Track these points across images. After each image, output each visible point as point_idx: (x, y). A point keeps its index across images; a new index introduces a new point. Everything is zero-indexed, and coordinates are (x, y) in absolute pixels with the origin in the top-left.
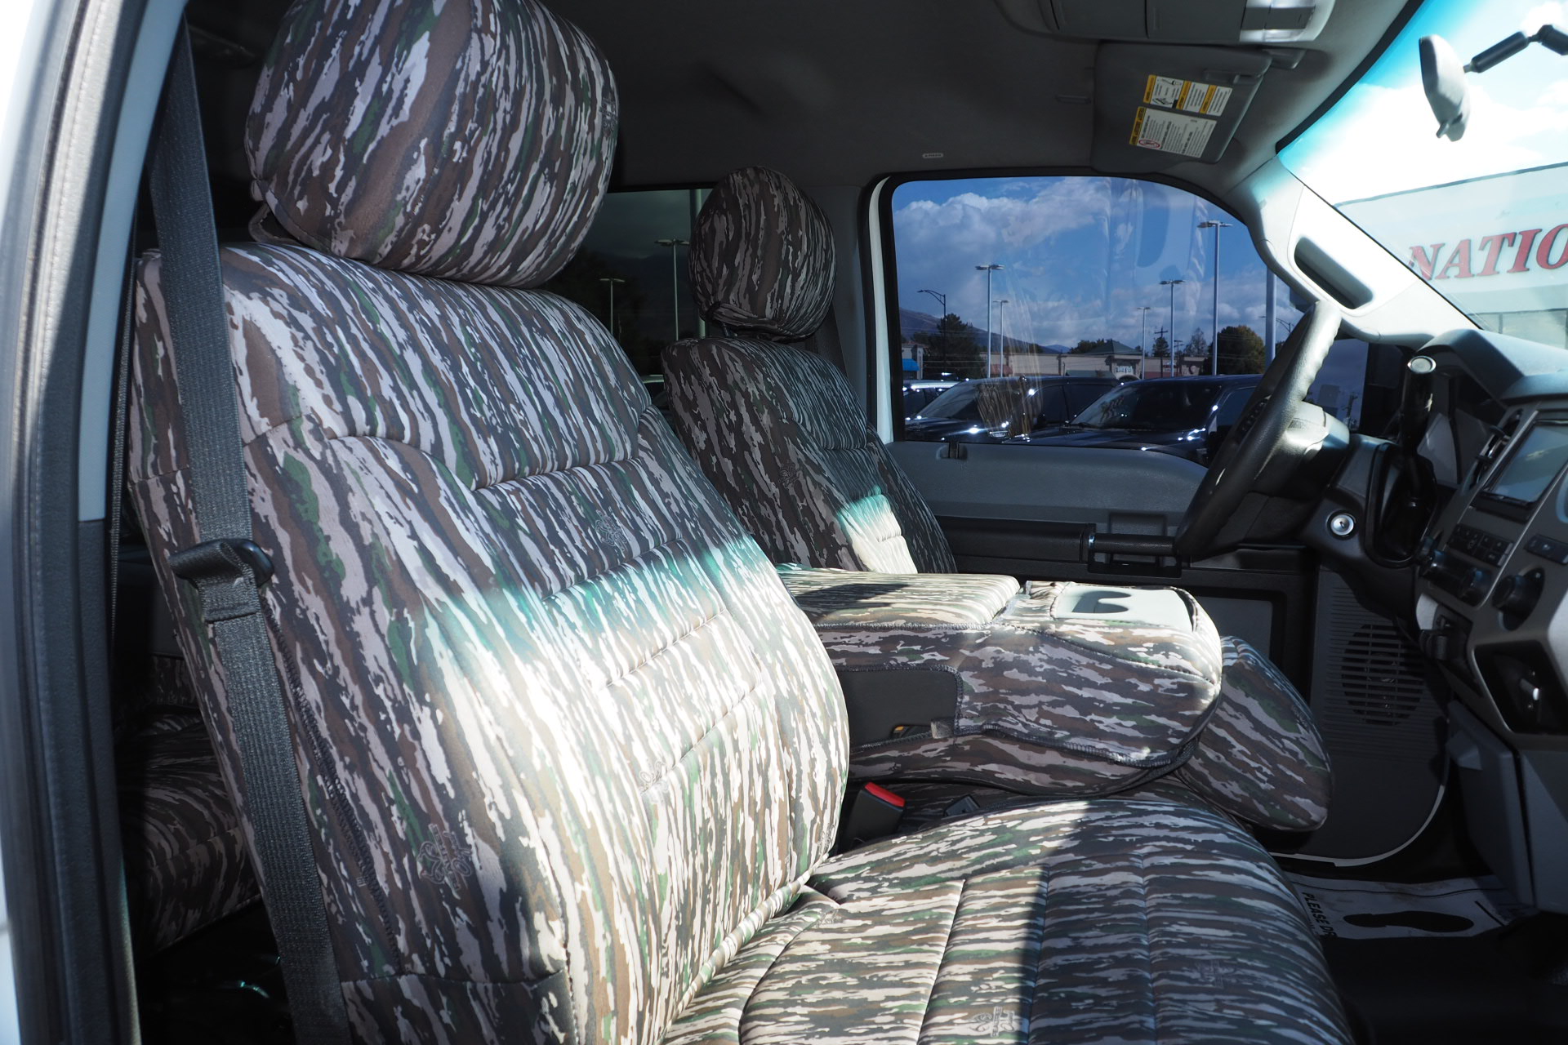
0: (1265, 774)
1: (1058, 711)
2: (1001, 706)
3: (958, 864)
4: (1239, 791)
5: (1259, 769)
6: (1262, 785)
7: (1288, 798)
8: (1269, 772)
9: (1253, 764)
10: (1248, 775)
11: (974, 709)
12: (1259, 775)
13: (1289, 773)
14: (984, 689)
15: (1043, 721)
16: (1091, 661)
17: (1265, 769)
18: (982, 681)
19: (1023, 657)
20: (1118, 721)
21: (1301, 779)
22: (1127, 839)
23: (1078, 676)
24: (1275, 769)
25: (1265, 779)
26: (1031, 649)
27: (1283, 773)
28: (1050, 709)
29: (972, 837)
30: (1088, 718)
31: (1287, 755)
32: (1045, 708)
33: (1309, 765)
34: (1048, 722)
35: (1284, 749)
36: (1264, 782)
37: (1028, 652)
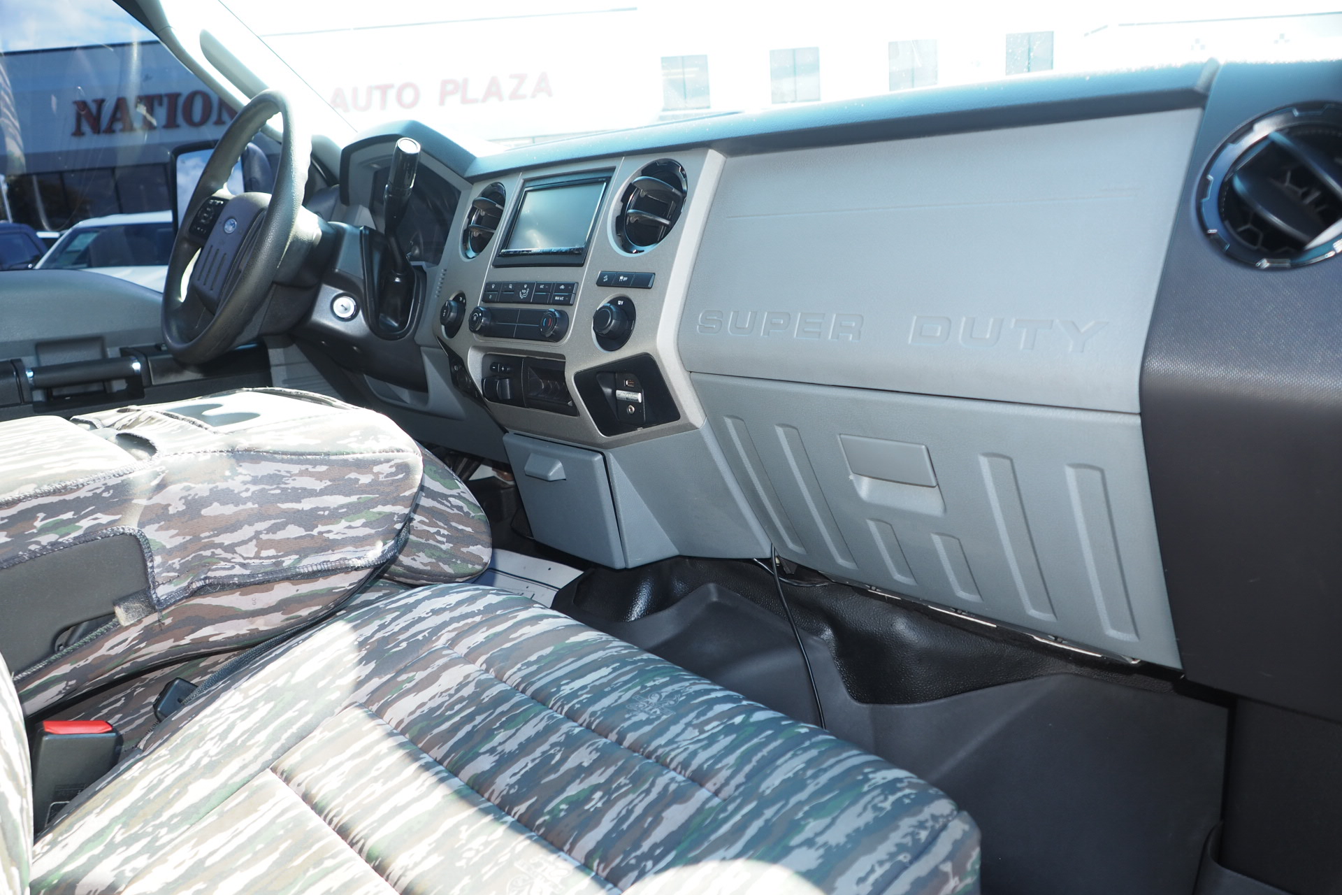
0: (443, 536)
1: (280, 535)
2: (208, 553)
3: (248, 756)
4: (427, 560)
5: (438, 533)
6: (444, 547)
7: (464, 550)
8: (446, 533)
9: (433, 530)
10: (431, 542)
11: (171, 569)
12: (439, 538)
13: (461, 527)
14: (179, 540)
15: (264, 553)
16: (303, 467)
17: (443, 531)
18: (174, 532)
19: (222, 485)
20: (347, 524)
21: (469, 529)
22: (420, 637)
23: (293, 488)
24: (450, 528)
25: (444, 540)
26: (227, 473)
27: (457, 529)
28: (271, 536)
29: (243, 718)
30: (315, 532)
31: (456, 511)
32: (264, 537)
33: (473, 514)
34: (272, 552)
35: (452, 507)
36: (443, 543)
37: (226, 479)
